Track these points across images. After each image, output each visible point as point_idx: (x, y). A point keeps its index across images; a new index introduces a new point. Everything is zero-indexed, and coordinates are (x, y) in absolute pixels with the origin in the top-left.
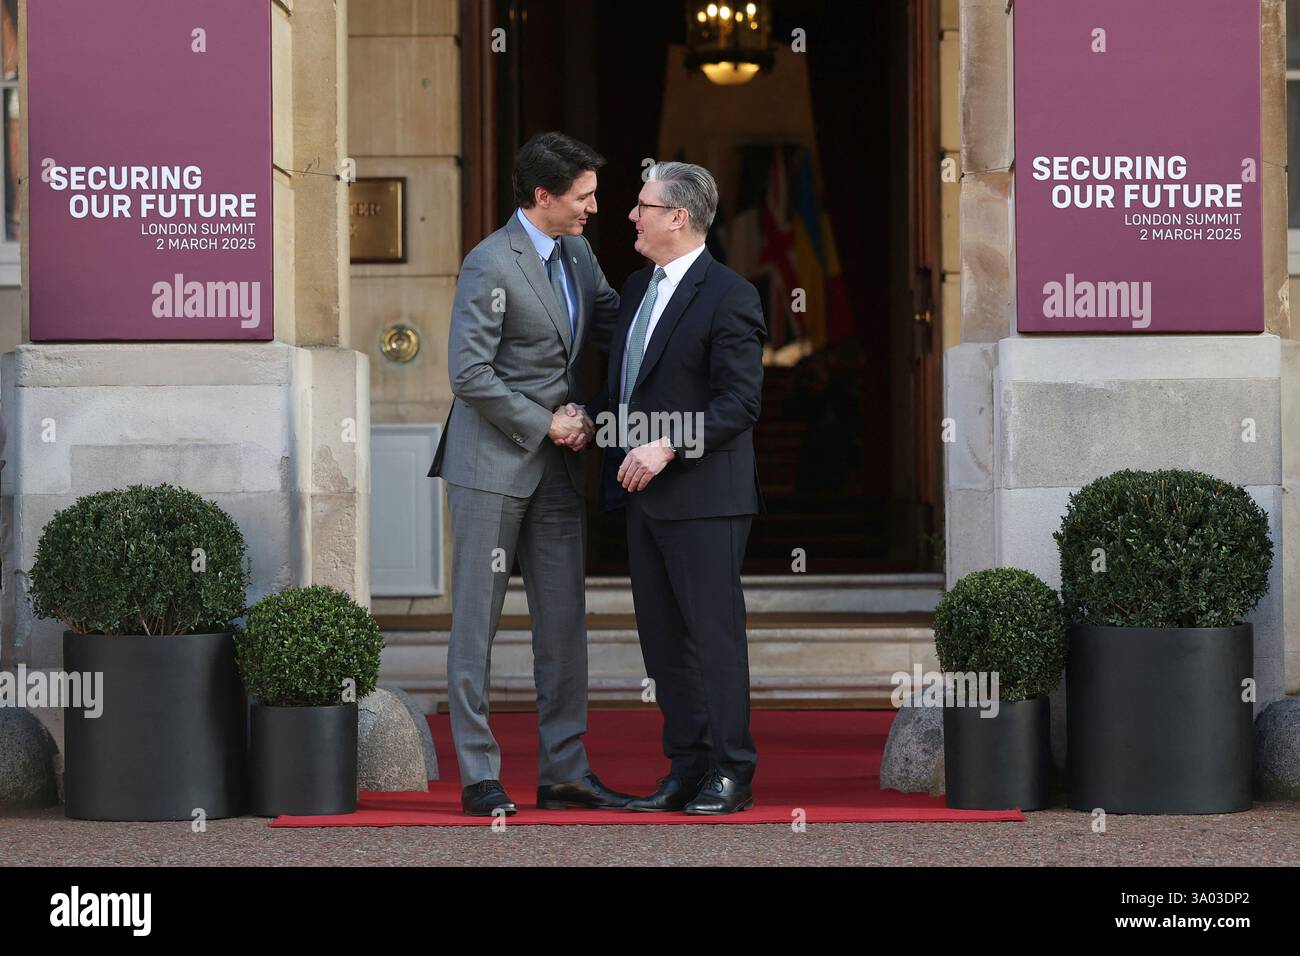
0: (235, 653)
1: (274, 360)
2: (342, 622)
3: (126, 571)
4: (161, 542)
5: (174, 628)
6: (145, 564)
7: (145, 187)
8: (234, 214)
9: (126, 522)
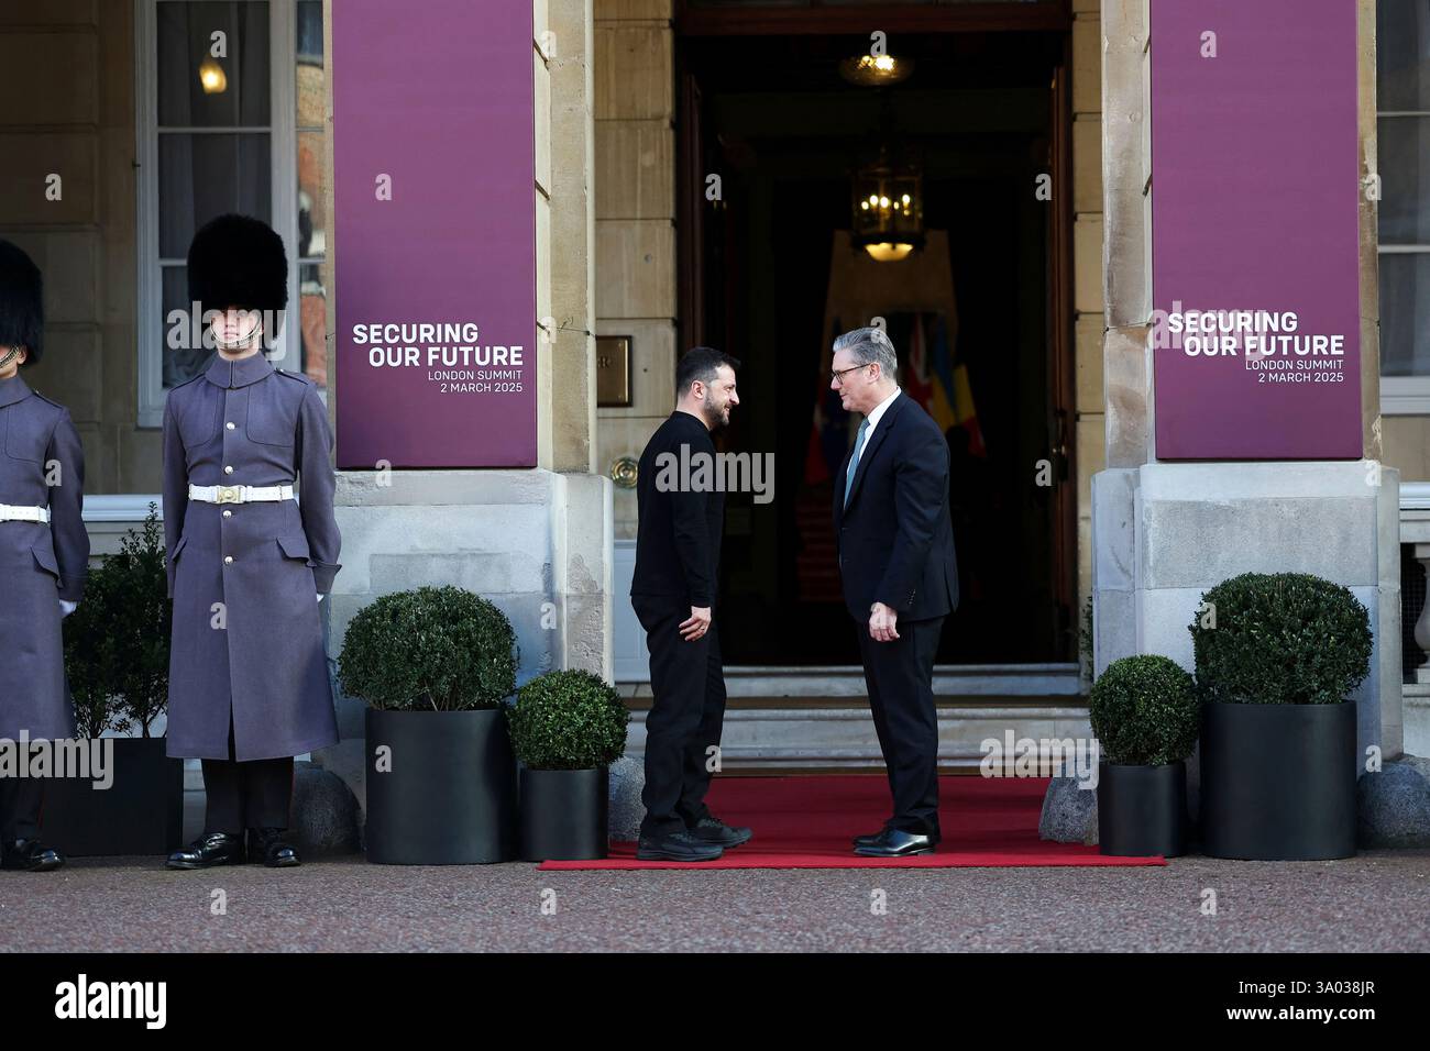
0: (507, 725)
1: (538, 483)
2: (596, 700)
3: (418, 657)
4: (446, 633)
5: (457, 705)
6: (433, 652)
7: (431, 340)
8: (505, 363)
9: (418, 617)
